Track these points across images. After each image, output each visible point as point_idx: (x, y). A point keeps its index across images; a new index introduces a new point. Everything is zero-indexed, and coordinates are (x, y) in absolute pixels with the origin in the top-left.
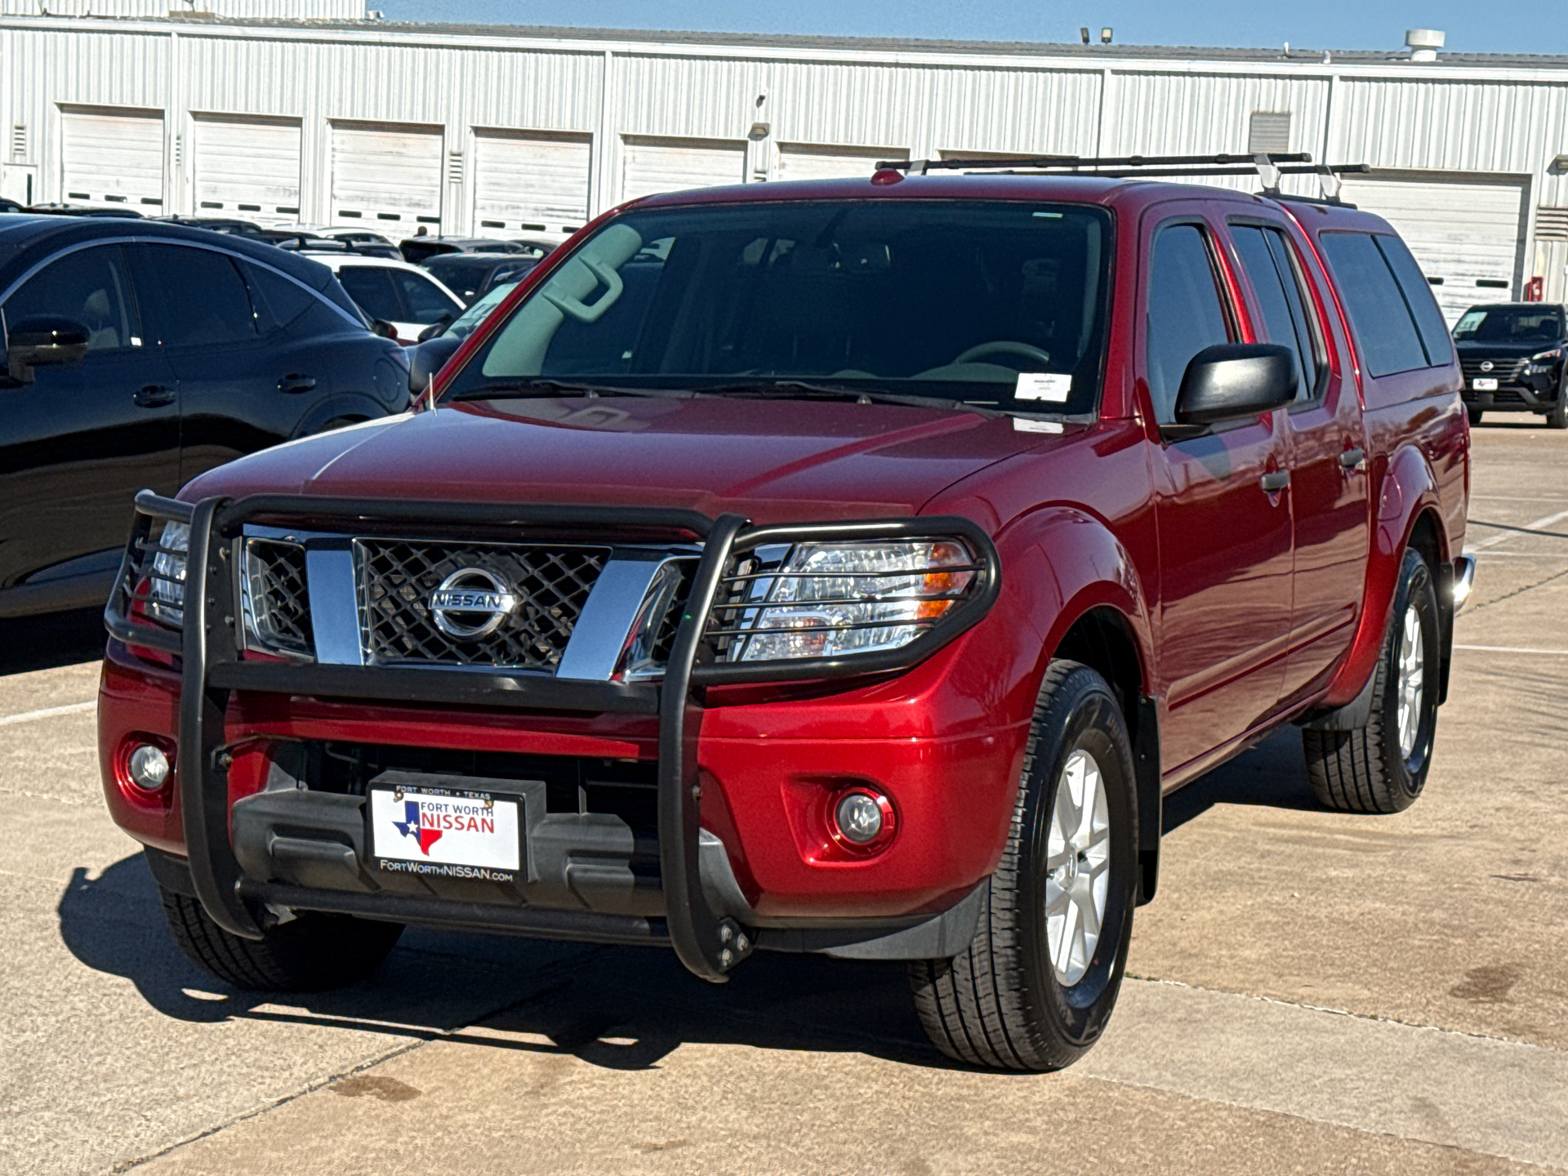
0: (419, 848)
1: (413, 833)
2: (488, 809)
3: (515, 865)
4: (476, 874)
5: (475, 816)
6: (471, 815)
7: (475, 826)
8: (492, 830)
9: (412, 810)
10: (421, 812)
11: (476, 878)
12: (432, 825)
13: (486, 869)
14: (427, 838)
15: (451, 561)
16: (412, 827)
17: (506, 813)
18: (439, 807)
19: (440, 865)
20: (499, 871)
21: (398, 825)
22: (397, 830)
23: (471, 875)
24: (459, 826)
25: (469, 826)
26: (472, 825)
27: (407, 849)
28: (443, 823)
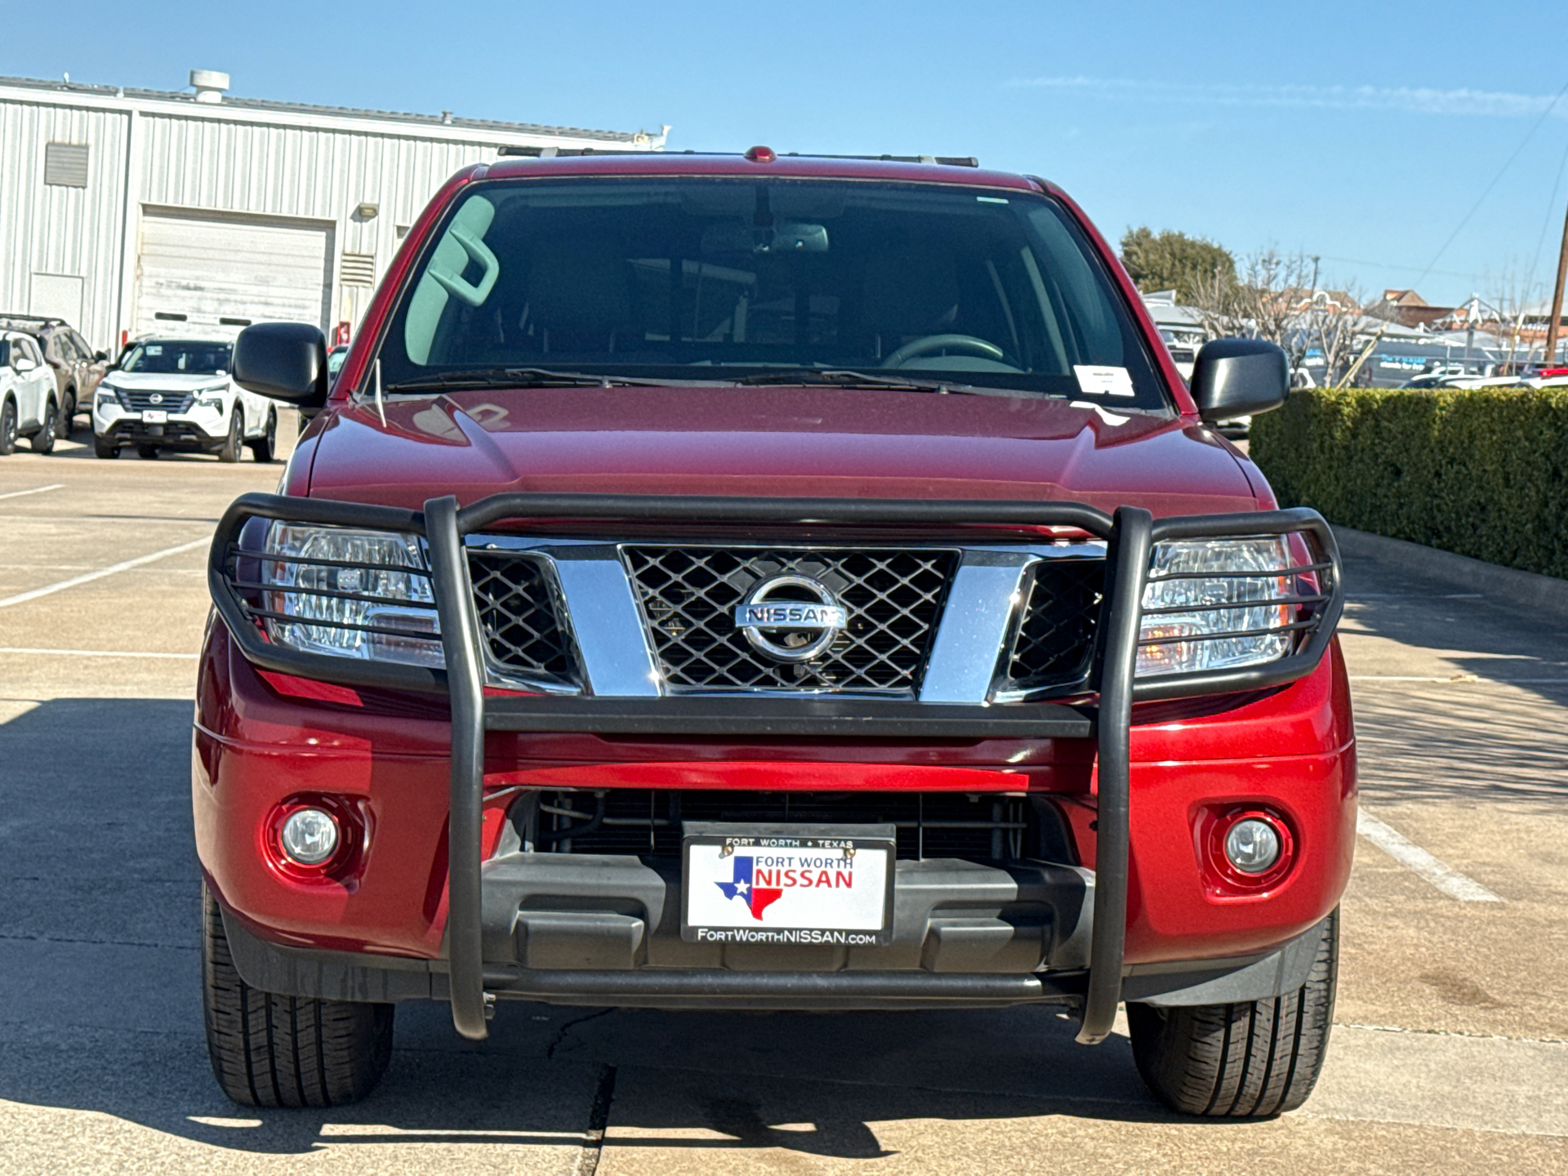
0: (749, 911)
1: (742, 894)
2: (846, 857)
3: (877, 924)
4: (827, 937)
5: (828, 869)
6: (823, 868)
7: (828, 882)
8: (849, 885)
9: (743, 868)
10: (755, 868)
11: (827, 942)
12: (769, 883)
13: (840, 932)
14: (760, 900)
15: (746, 570)
16: (742, 887)
17: (871, 864)
18: (780, 861)
19: (779, 931)
20: (857, 932)
21: (722, 886)
22: (721, 892)
23: (820, 940)
24: (806, 882)
25: (820, 881)
26: (824, 879)
27: (735, 915)
28: (784, 880)
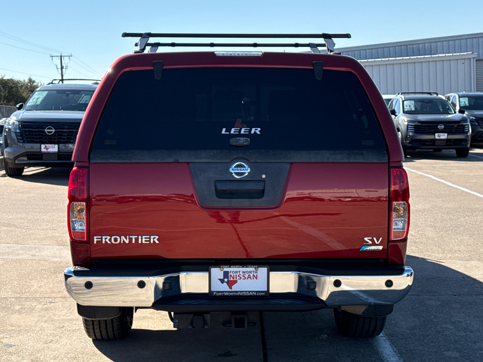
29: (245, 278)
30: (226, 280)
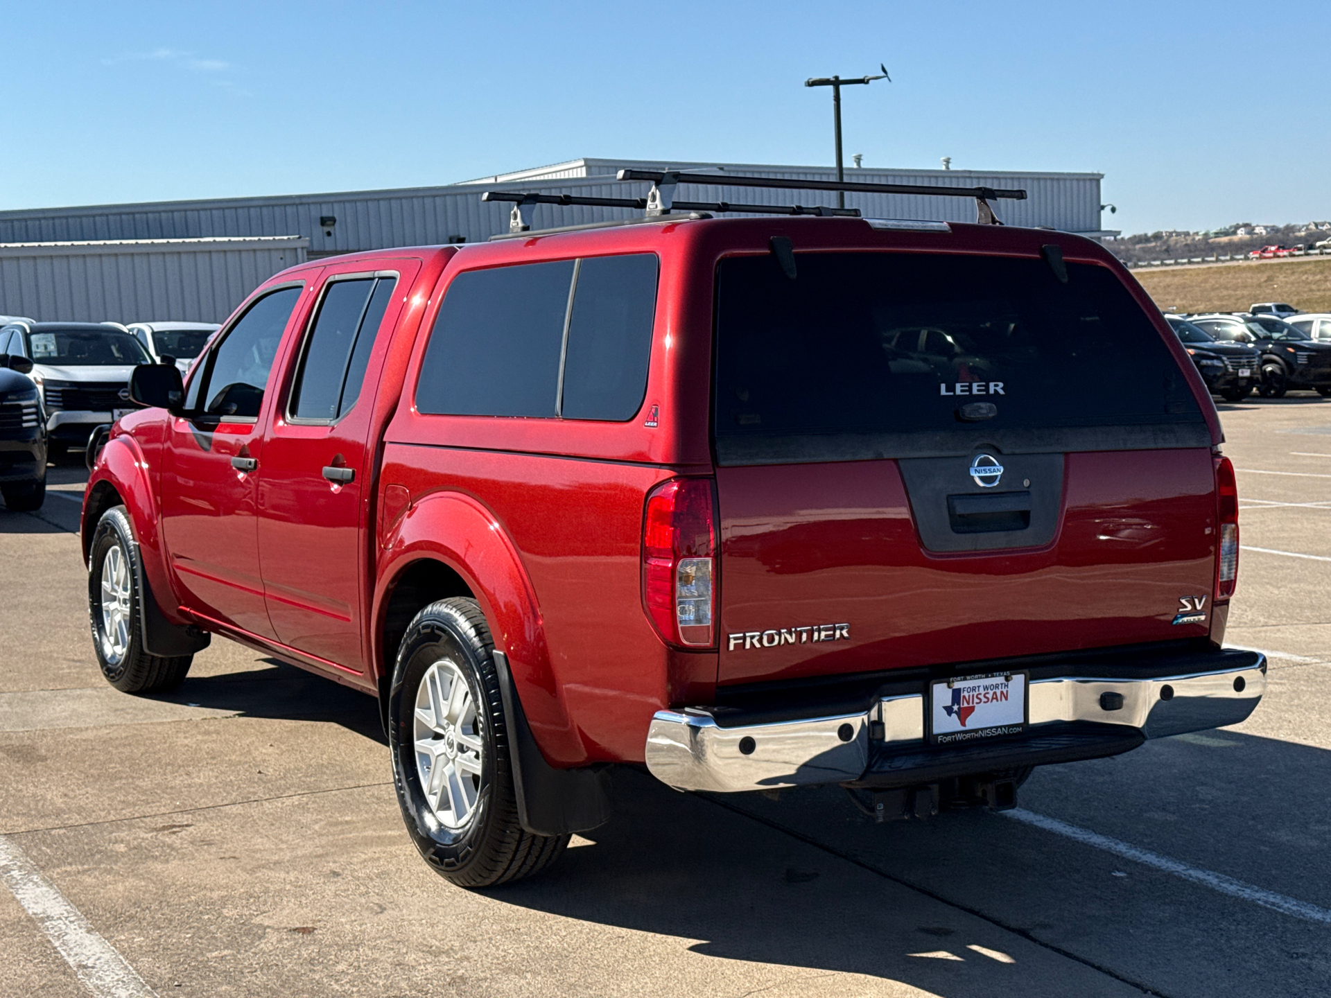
29: (988, 698)
30: (956, 708)
